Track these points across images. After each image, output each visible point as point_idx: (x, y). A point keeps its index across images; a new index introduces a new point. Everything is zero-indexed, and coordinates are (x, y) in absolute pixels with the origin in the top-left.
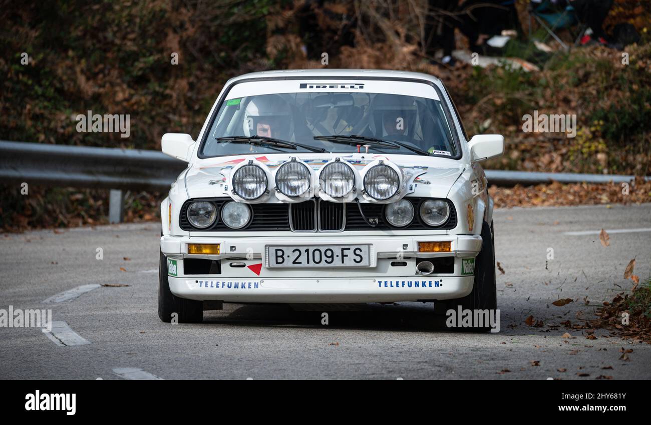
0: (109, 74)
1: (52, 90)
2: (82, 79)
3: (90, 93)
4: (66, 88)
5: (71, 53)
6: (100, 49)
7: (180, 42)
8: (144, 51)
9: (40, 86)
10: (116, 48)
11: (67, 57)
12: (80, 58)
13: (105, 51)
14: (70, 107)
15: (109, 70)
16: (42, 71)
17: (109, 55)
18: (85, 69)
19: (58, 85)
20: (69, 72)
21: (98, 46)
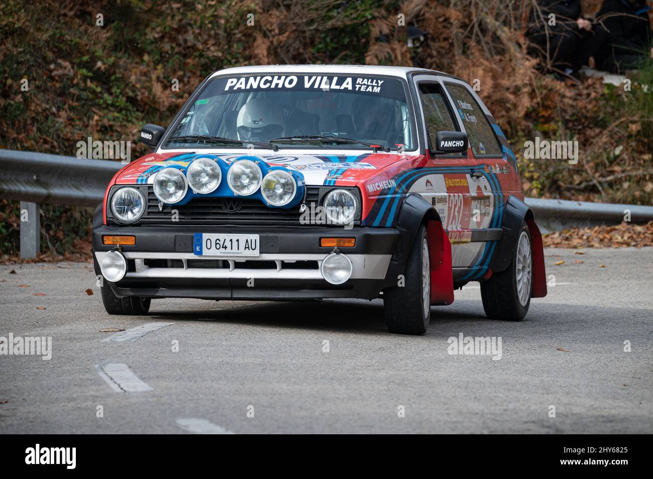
0: (189, 82)
1: (124, 99)
2: (157, 88)
3: (166, 104)
4: (139, 98)
5: (146, 58)
6: (179, 53)
7: (269, 49)
8: (229, 57)
9: (111, 94)
10: (197, 54)
11: (143, 61)
12: (156, 63)
13: (185, 56)
14: (142, 120)
15: (189, 78)
16: (113, 78)
17: (189, 61)
18: (162, 76)
19: (131, 94)
20: (144, 78)
21: (177, 49)
